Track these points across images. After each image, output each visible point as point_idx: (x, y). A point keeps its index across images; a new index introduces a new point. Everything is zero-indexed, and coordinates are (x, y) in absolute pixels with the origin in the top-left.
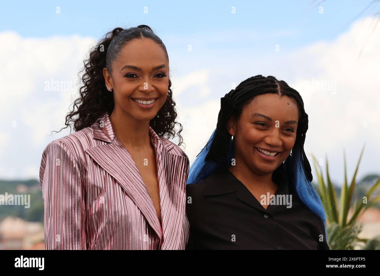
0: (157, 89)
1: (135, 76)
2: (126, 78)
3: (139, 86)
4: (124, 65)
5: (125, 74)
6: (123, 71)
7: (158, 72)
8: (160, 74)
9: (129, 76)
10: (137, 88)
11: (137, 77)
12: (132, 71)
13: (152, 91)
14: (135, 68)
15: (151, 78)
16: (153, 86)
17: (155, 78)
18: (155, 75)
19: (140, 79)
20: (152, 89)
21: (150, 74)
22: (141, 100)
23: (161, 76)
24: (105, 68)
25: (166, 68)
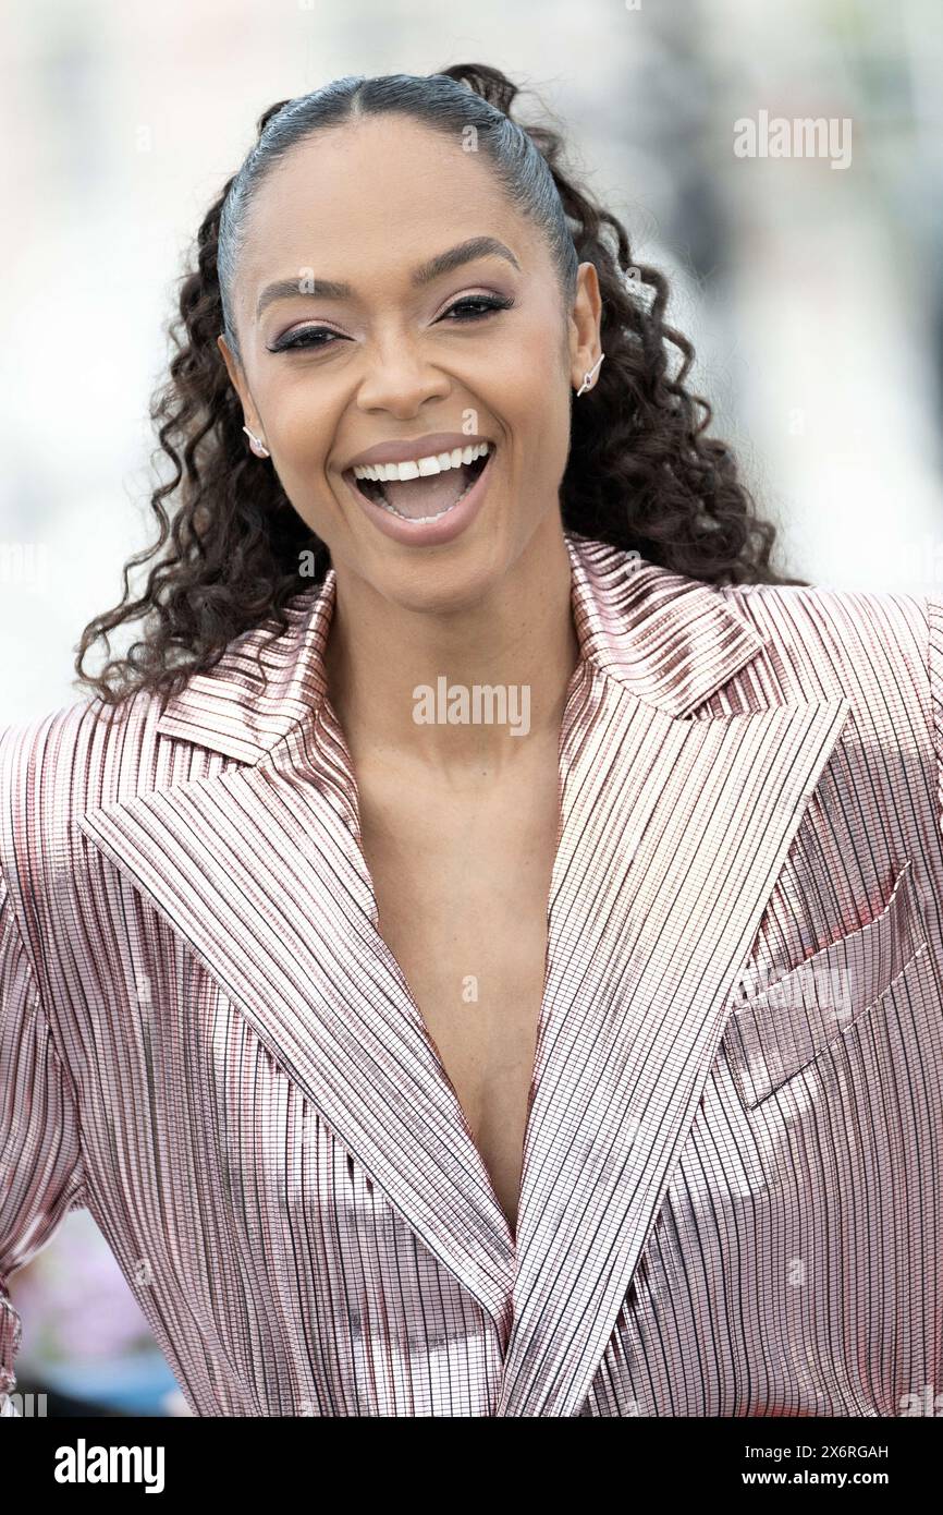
0: (464, 389)
1: (330, 337)
2: (283, 357)
3: (360, 384)
4: (263, 288)
5: (272, 335)
6: (263, 319)
7: (464, 283)
10: (349, 403)
11: (340, 337)
12: (311, 316)
13: (434, 398)
15: (423, 326)
16: (435, 367)
17: (444, 324)
18: (449, 311)
19: (360, 346)
20: (434, 382)
21: (407, 306)
22: (383, 463)
23: (483, 308)
24: (221, 337)
25: (512, 261)
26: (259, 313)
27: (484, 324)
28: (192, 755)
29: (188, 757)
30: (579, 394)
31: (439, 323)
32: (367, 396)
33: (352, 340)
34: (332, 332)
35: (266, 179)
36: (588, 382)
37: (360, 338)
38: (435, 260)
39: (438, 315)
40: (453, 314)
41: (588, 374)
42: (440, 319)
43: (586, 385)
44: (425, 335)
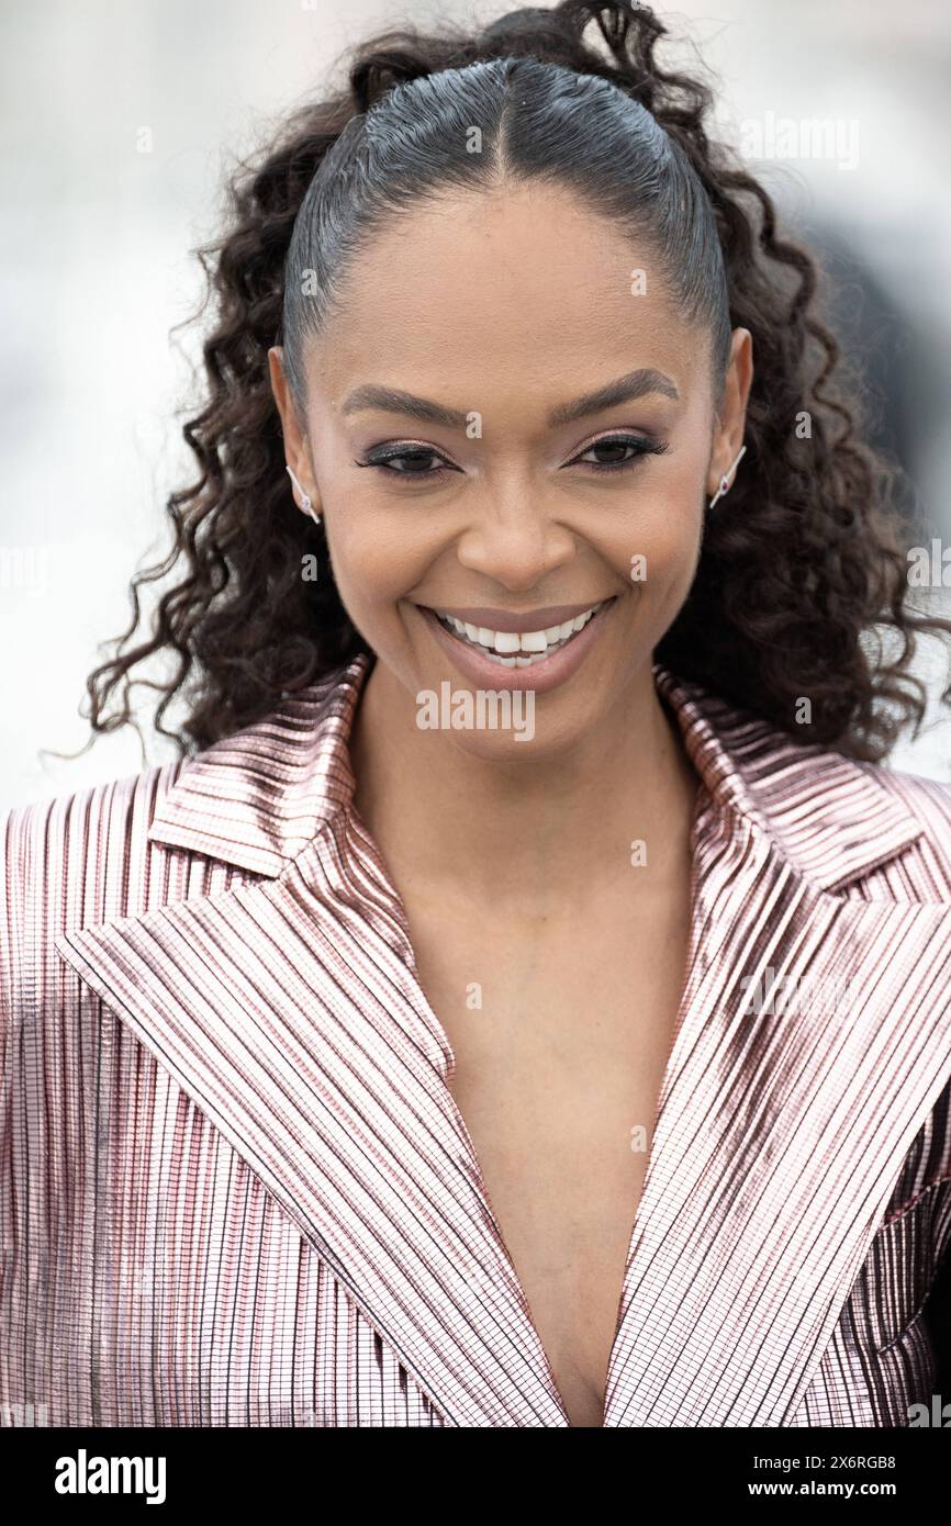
0: (591, 550)
1: (436, 462)
2: (371, 473)
3: (464, 531)
4: (357, 382)
5: (363, 443)
6: (354, 420)
7: (611, 425)
10: (447, 549)
11: (448, 465)
12: (414, 435)
13: (558, 568)
14: (424, 411)
15: (553, 468)
16: (563, 525)
17: (578, 470)
18: (587, 451)
19: (470, 480)
20: (559, 548)
21: (537, 446)
22: (478, 625)
23: (630, 452)
24: (274, 350)
25: (671, 392)
26: (347, 409)
27: (627, 473)
28: (189, 867)
29: (185, 870)
30: (712, 505)
31: (571, 468)
32: (473, 552)
33: (462, 471)
34: (440, 457)
36: (725, 487)
37: (473, 472)
38: (582, 400)
39: (571, 457)
40: (591, 456)
41: (727, 477)
42: (576, 461)
43: (721, 492)
44: (553, 480)
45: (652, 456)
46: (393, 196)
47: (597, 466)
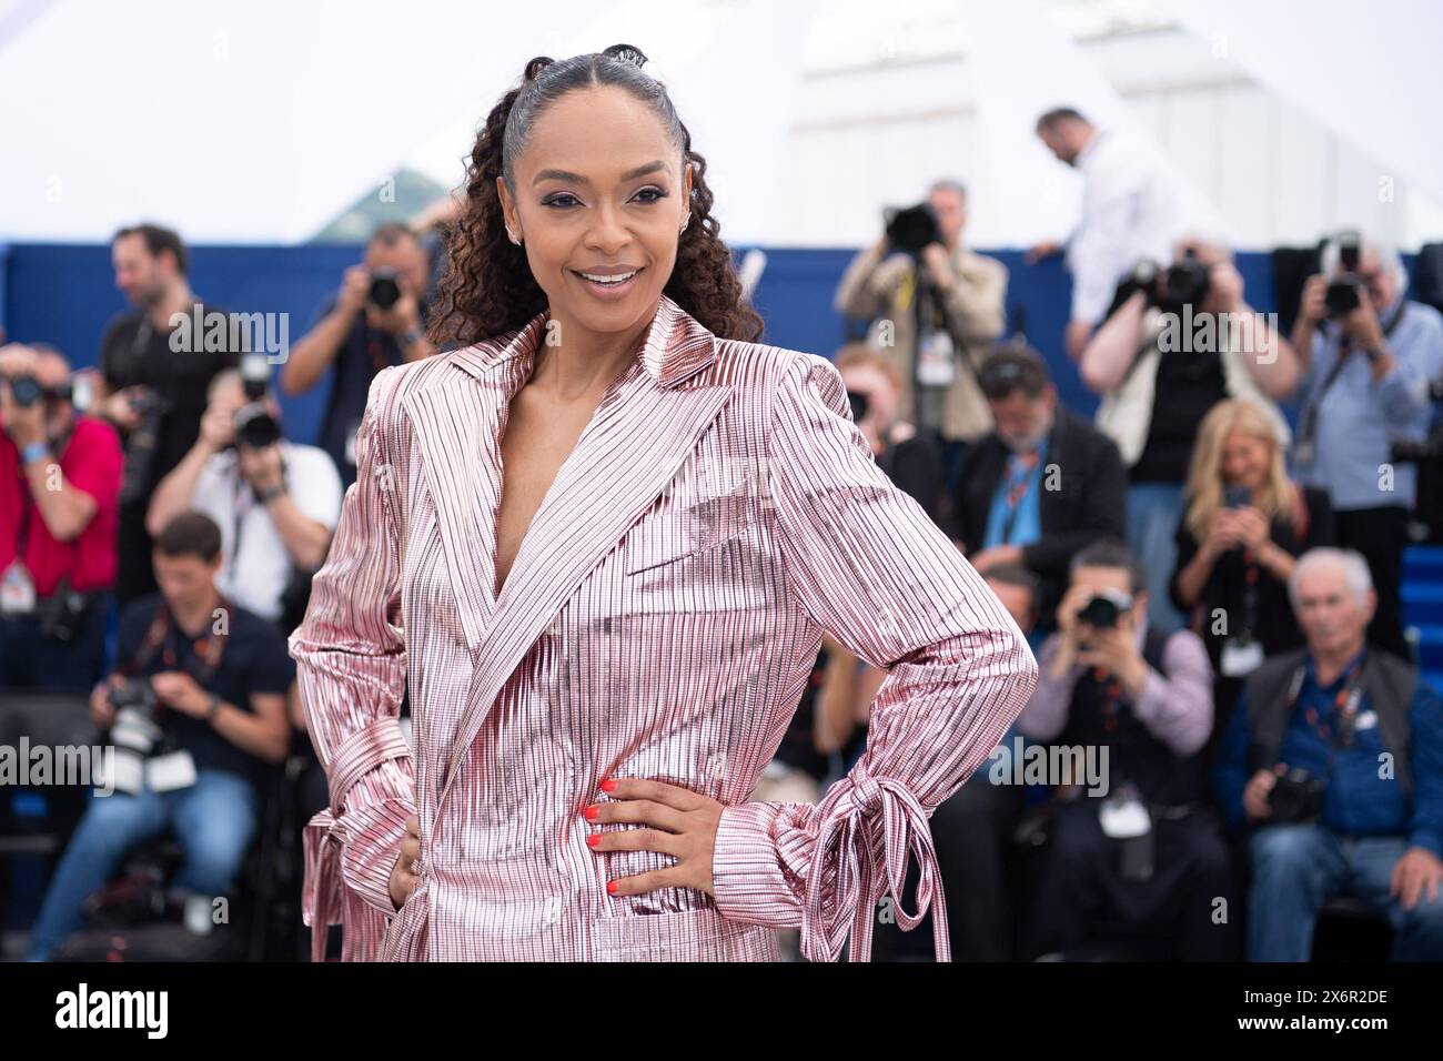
0: (639, 238)
1: (574, 202)
2: (546, 208)
4: (541, 169)
5: (542, 195)
6: (538, 186)
7: (646, 183)
8: (650, 192)
9: (557, 203)
10: (581, 240)
11: (579, 203)
12: (565, 189)
13: (625, 246)
14: (569, 177)
15: (623, 203)
16: (627, 228)
17: (634, 204)
18: (635, 196)
19: (590, 211)
20: (627, 237)
21: (617, 193)
22: (593, 274)
23: (654, 196)
24: (500, 178)
25: (669, 172)
26: (535, 182)
27: (654, 206)
30: (681, 233)
31: (629, 203)
32: (592, 239)
33: (586, 206)
34: (575, 199)
35: (547, 111)
36: (685, 227)
37: (589, 205)
38: (635, 170)
39: (629, 199)
40: (638, 198)
41: (686, 223)
42: (632, 200)
43: (684, 229)
44: (623, 209)
45: (662, 199)
46: (551, 96)
47: (641, 202)
